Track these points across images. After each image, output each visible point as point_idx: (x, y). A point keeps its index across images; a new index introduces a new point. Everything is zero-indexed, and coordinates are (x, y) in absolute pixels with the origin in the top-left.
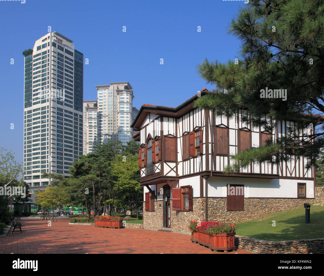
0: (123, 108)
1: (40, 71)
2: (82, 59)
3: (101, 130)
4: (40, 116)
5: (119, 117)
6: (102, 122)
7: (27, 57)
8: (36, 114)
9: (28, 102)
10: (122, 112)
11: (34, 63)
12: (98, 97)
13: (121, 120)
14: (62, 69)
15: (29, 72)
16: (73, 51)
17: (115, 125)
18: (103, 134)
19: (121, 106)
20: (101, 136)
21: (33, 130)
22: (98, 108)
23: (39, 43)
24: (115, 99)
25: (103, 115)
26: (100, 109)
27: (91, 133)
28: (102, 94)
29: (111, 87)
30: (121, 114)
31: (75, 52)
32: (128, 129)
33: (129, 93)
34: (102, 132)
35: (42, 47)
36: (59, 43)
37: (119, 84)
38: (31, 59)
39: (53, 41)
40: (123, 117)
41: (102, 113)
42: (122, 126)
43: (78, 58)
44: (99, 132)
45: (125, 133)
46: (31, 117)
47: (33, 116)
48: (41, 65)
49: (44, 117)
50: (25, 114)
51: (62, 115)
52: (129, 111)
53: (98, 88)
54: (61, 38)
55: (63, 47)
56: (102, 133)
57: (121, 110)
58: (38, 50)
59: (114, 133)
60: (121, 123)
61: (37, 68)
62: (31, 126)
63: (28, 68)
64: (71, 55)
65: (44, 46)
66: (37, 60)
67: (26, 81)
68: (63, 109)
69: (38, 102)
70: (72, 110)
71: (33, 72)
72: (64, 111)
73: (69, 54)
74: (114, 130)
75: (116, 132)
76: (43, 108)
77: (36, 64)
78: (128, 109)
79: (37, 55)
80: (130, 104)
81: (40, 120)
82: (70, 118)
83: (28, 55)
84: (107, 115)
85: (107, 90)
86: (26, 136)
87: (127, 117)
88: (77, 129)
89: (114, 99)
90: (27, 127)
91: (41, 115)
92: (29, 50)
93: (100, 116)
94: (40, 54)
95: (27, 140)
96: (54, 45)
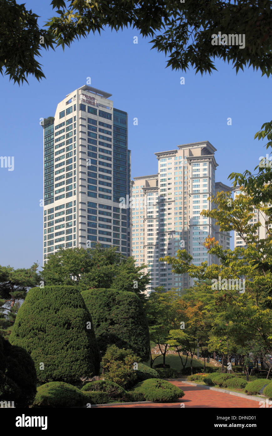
0: (198, 186)
1: (63, 150)
2: (125, 122)
3: (163, 225)
4: (64, 216)
5: (191, 202)
6: (165, 212)
7: (47, 128)
8: (59, 214)
9: (48, 196)
10: (197, 194)
11: (56, 138)
12: (159, 172)
13: (194, 207)
14: (95, 142)
15: (50, 152)
16: (111, 112)
17: (185, 216)
18: (166, 232)
19: (194, 184)
20: (164, 235)
21: (55, 238)
22: (159, 189)
23: (62, 106)
24: (186, 173)
25: (167, 200)
26: (162, 190)
27: (151, 229)
28: (165, 165)
29: (180, 152)
30: (195, 196)
31: (114, 113)
32: (205, 222)
33: (207, 160)
34: (165, 227)
35: (66, 113)
36: (90, 103)
37: (192, 145)
38: (52, 131)
39: (80, 103)
40: (197, 202)
41: (165, 198)
42: (195, 217)
43: (119, 120)
44: (162, 228)
45: (201, 228)
46: (53, 218)
47: (55, 217)
48: (65, 140)
49: (69, 218)
50: (45, 214)
51: (95, 212)
52: (208, 191)
53: (159, 155)
54: (92, 95)
55: (96, 108)
56: (165, 230)
57: (195, 191)
58: (61, 117)
59: (184, 228)
60: (195, 212)
61: (60, 145)
62: (53, 231)
63: (49, 145)
64: (108, 118)
65: (69, 111)
66: (60, 132)
67: (46, 164)
68: (97, 204)
69: (62, 196)
70: (110, 203)
71: (56, 151)
72: (98, 206)
73: (105, 117)
74: (184, 223)
75: (187, 227)
76: (68, 205)
77: (59, 137)
78: (207, 188)
79: (60, 125)
80: (210, 178)
81: (65, 222)
82: (107, 215)
83: (49, 126)
84: (173, 199)
85: (173, 158)
86: (46, 246)
87: (204, 201)
88: (119, 231)
89: (184, 172)
90: (48, 233)
91: (66, 214)
92: (48, 118)
93: (161, 202)
94: (63, 124)
95: (48, 252)
96: (82, 107)
